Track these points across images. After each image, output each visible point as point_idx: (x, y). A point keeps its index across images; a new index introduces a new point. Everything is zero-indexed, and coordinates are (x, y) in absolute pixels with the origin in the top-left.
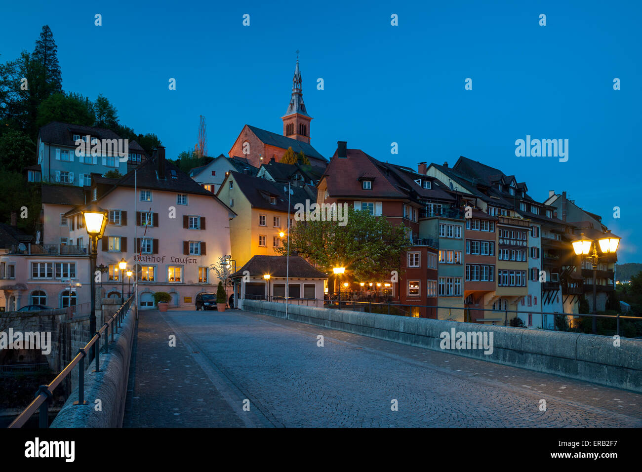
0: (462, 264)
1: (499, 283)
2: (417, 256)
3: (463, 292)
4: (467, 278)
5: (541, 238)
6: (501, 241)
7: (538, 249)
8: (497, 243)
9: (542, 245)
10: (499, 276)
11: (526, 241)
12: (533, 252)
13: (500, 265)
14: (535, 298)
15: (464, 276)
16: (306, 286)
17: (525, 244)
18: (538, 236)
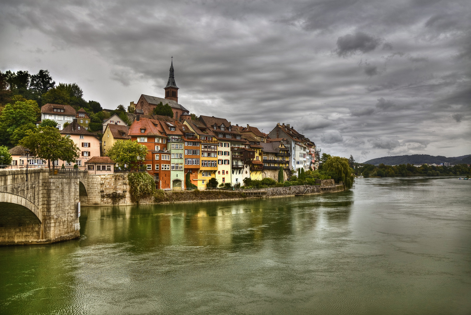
0: (183, 159)
1: (202, 165)
2: (158, 156)
3: (183, 169)
4: (186, 163)
5: (231, 148)
6: (203, 150)
7: (229, 152)
8: (201, 150)
9: (231, 150)
10: (202, 163)
11: (217, 149)
12: (225, 153)
13: (202, 159)
14: (227, 172)
15: (184, 163)
16: (107, 166)
17: (216, 150)
18: (229, 147)
